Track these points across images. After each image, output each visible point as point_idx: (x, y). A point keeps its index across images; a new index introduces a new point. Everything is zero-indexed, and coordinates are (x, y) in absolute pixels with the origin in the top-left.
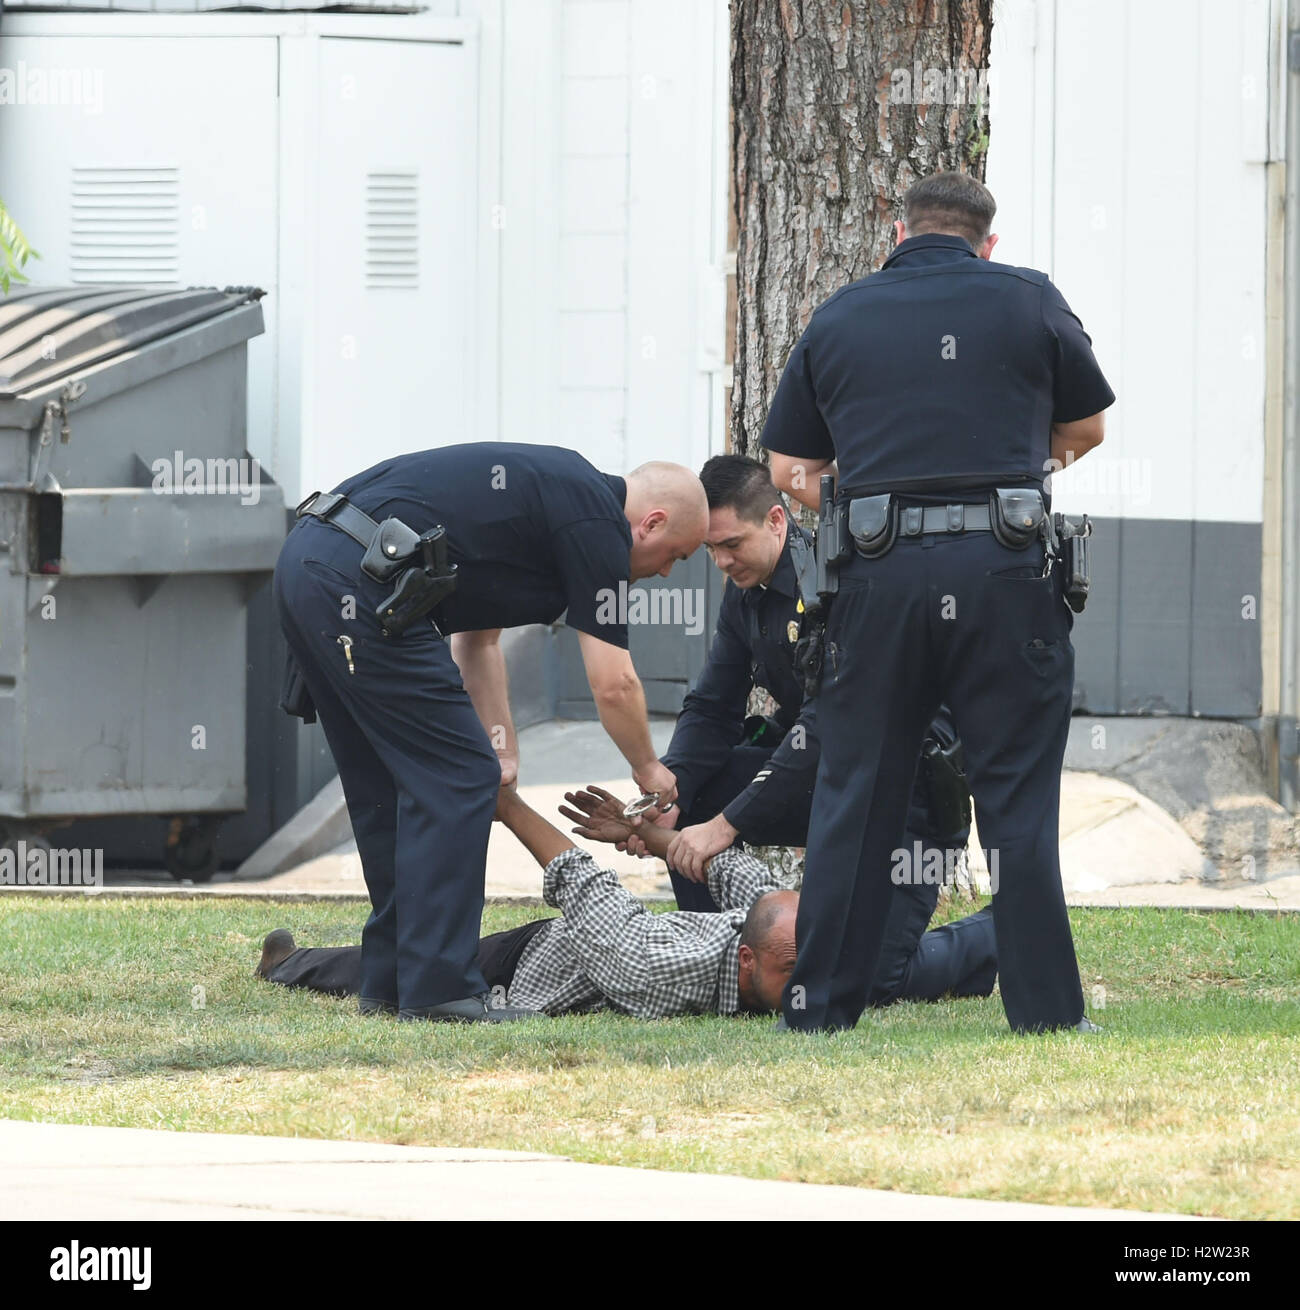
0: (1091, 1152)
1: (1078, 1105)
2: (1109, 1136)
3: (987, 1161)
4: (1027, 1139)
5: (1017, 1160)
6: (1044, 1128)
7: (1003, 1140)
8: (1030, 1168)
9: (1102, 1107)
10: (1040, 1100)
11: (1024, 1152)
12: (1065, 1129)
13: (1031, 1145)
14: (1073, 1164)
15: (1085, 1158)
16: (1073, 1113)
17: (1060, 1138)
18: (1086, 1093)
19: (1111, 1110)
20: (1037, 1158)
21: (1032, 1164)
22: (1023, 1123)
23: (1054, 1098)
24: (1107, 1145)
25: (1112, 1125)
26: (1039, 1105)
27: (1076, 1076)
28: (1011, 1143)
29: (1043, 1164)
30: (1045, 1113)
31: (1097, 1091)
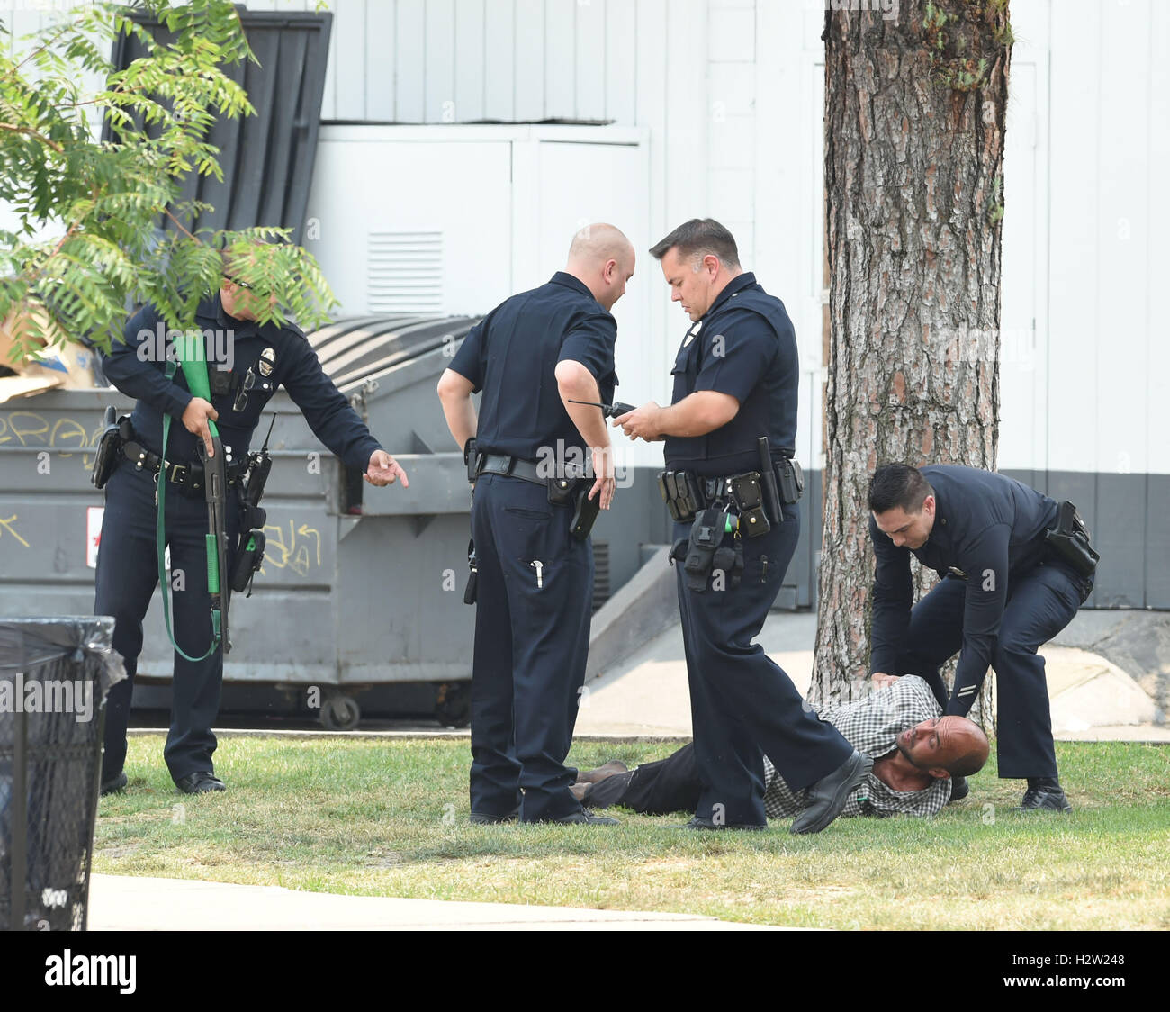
0: (1078, 912)
1: (1069, 880)
2: (1091, 900)
3: (1007, 919)
4: (1034, 903)
5: (1027, 918)
6: (1046, 895)
7: (1018, 903)
8: (1036, 924)
9: (1086, 881)
10: (1043, 875)
11: (1032, 912)
12: (1060, 896)
13: (1037, 908)
14: (1066, 919)
15: (1074, 916)
16: (1066, 885)
17: (1057, 902)
18: (1074, 871)
19: (1092, 883)
20: (1041, 916)
21: (1038, 921)
22: (1031, 892)
23: (1052, 875)
24: (1089, 907)
25: (1092, 893)
26: (1042, 878)
27: (1067, 859)
28: (1023, 906)
29: (1045, 920)
30: (1047, 885)
31: (1082, 869)
